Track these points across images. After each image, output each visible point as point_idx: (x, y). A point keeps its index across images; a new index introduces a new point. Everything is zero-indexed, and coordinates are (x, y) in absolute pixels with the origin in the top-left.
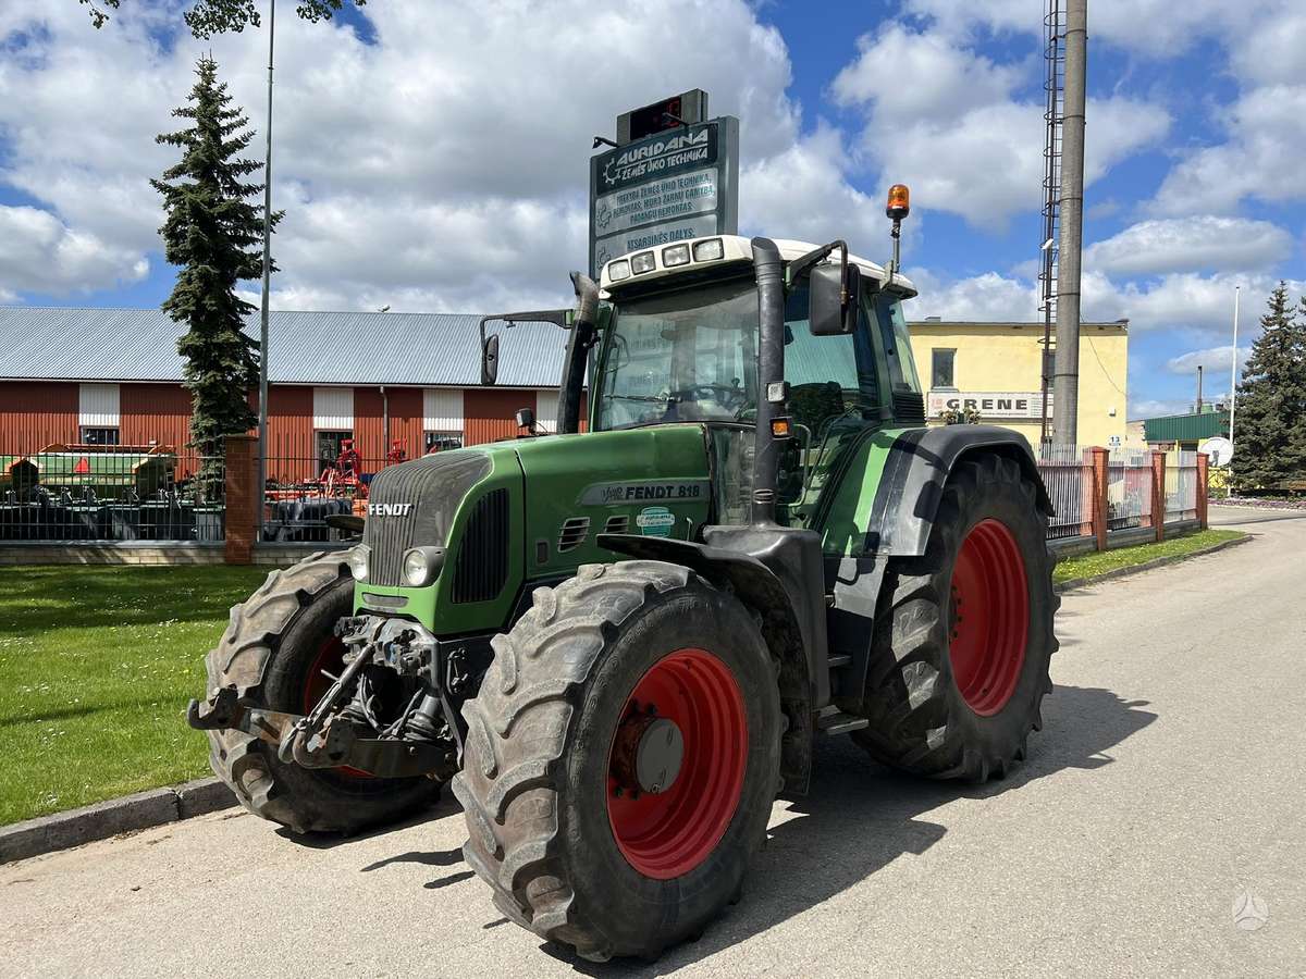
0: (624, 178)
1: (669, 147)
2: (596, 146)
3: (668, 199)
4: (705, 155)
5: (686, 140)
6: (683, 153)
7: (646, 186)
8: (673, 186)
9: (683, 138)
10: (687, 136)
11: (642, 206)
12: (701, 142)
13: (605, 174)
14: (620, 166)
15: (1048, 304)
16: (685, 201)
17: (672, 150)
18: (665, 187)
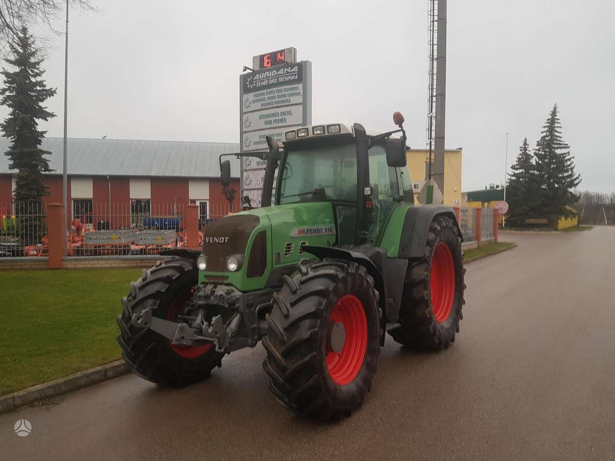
0: (257, 86)
1: (279, 73)
2: (244, 70)
3: (280, 97)
4: (296, 77)
5: (287, 70)
6: (286, 76)
7: (269, 90)
8: (281, 91)
9: (286, 69)
10: (288, 68)
11: (267, 99)
12: (295, 72)
13: (248, 83)
14: (255, 80)
15: (431, 142)
16: (287, 98)
17: (281, 74)
18: (278, 91)
